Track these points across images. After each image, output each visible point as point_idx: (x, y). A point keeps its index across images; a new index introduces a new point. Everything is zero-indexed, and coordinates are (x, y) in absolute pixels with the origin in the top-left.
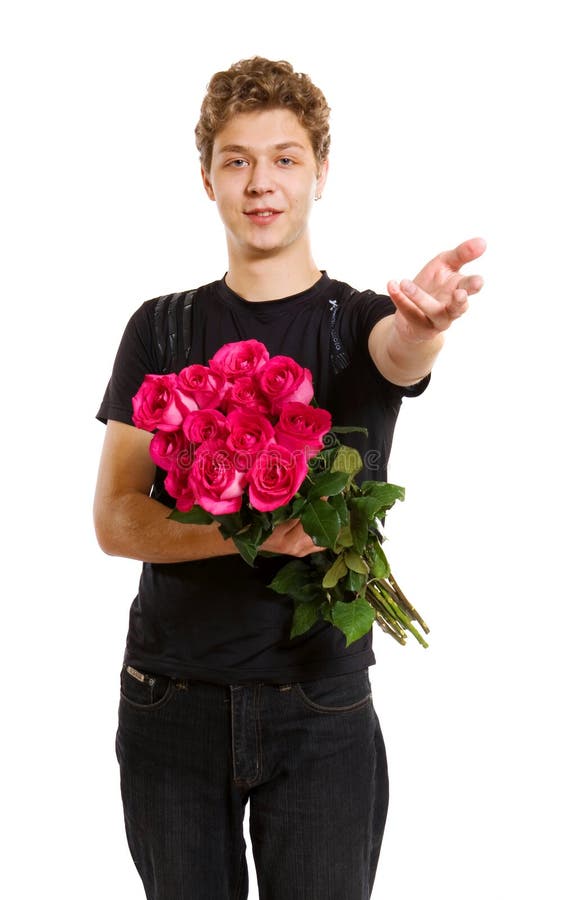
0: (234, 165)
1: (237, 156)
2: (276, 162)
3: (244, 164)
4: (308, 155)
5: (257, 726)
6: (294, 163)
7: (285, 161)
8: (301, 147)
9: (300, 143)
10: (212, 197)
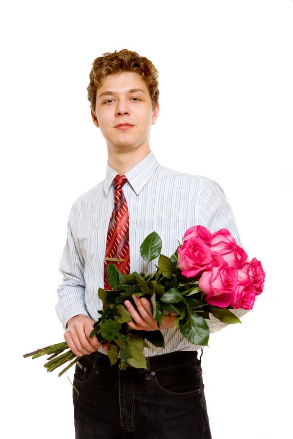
0: (107, 102)
1: (109, 97)
2: (130, 100)
3: (113, 101)
4: (147, 96)
5: (132, 397)
6: (140, 100)
7: (135, 99)
8: (143, 92)
9: (143, 90)
10: (97, 125)
